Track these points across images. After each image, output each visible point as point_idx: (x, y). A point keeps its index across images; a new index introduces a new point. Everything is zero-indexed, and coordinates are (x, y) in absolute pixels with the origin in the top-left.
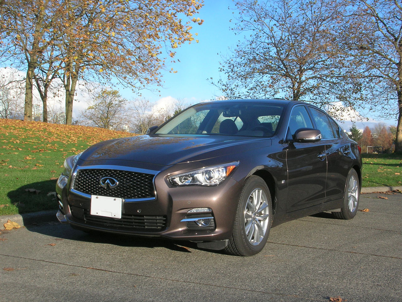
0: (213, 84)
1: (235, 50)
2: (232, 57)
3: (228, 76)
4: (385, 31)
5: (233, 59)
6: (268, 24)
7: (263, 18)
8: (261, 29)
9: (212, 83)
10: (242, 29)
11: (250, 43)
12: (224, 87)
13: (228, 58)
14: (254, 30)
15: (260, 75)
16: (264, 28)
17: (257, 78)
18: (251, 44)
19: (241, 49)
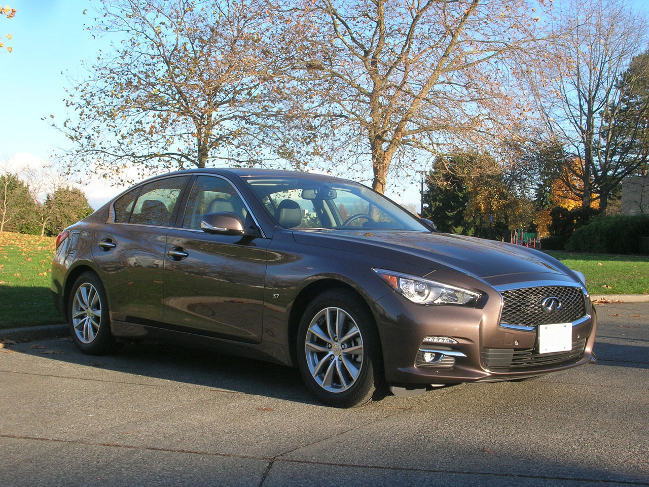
0: (54, 127)
1: (93, 67)
2: (89, 79)
3: (81, 115)
4: (347, 39)
5: (90, 83)
6: (151, 22)
7: (144, 11)
8: (140, 30)
9: (53, 125)
10: (107, 28)
11: (120, 55)
12: (73, 134)
13: (81, 82)
14: (128, 31)
15: (139, 112)
16: (146, 28)
17: (134, 117)
18: (123, 57)
19: (104, 65)
